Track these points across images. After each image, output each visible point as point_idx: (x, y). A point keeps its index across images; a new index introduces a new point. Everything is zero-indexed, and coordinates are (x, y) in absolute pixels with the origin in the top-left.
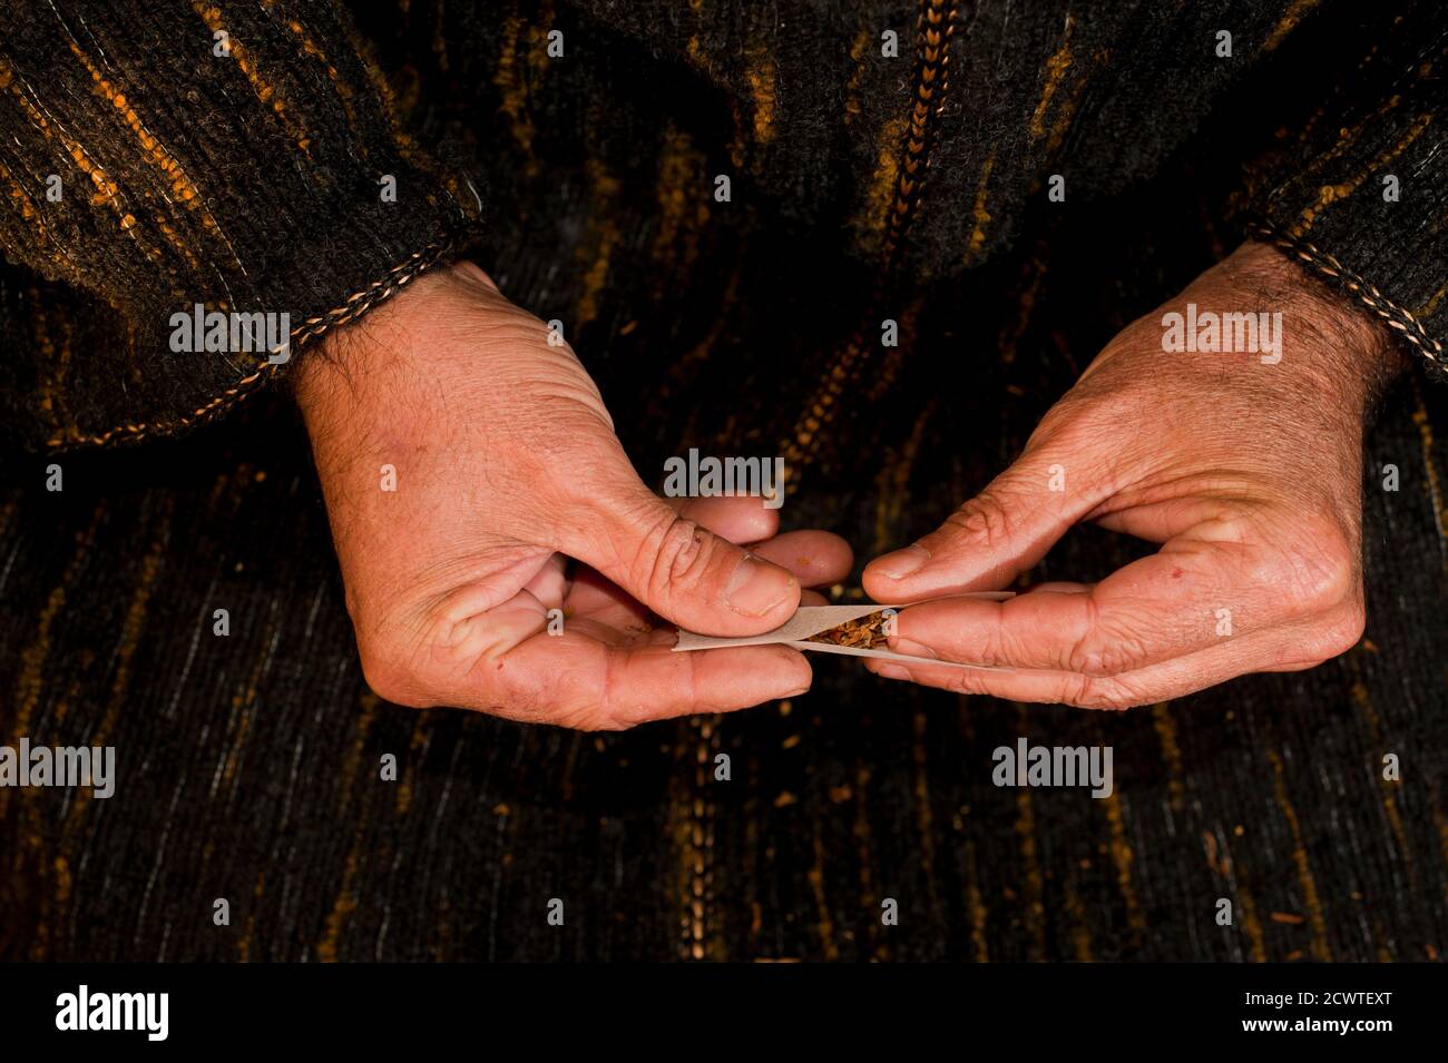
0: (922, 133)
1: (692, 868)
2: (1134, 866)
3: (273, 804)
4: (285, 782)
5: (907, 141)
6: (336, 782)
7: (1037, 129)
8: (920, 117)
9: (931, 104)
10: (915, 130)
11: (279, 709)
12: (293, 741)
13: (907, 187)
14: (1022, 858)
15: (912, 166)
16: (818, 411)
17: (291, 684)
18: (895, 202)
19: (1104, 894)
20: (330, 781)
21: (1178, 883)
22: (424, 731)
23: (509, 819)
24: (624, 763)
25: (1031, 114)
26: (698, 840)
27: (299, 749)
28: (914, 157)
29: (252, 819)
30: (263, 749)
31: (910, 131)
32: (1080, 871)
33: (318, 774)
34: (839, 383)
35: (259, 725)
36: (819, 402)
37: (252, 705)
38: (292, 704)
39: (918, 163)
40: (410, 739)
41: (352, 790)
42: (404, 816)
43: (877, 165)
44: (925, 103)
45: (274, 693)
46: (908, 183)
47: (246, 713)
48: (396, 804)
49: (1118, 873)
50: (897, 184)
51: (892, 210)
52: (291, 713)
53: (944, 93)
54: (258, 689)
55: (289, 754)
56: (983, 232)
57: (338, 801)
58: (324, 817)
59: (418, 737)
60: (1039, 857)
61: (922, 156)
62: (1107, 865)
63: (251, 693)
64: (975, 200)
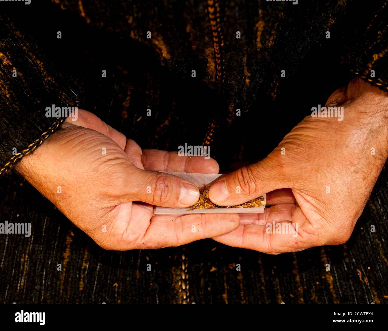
0: (219, 52)
1: (182, 297)
2: (334, 282)
3: (38, 293)
4: (41, 284)
5: (214, 55)
6: (58, 282)
7: (259, 45)
8: (217, 47)
9: (219, 43)
10: (216, 51)
11: (36, 261)
12: (42, 271)
13: (219, 68)
14: (296, 282)
15: (219, 62)
16: (209, 138)
17: (39, 252)
18: (217, 73)
19: (325, 293)
20: (56, 283)
21: (350, 287)
22: (86, 263)
23: (119, 287)
24: (157, 263)
25: (256, 41)
26: (184, 288)
27: (44, 273)
28: (219, 59)
29: (32, 298)
30: (33, 275)
31: (214, 51)
32: (316, 285)
33: (52, 281)
34: (214, 129)
35: (30, 267)
36: (208, 135)
37: (27, 261)
38: (40, 259)
39: (220, 61)
40: (81, 266)
41: (63, 285)
42: (82, 291)
43: (207, 62)
44: (216, 42)
45: (34, 256)
46: (219, 67)
47: (26, 263)
48: (79, 288)
49: (329, 285)
50: (215, 67)
51: (216, 75)
52: (40, 262)
53: (222, 39)
54: (29, 255)
55: (42, 275)
56: (249, 79)
57: (60, 289)
58: (55, 295)
59: (84, 264)
60: (302, 282)
61: (221, 58)
62: (325, 282)
63: (27, 257)
64: (244, 69)
